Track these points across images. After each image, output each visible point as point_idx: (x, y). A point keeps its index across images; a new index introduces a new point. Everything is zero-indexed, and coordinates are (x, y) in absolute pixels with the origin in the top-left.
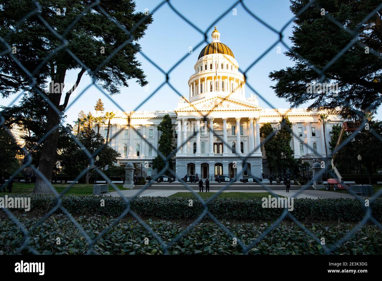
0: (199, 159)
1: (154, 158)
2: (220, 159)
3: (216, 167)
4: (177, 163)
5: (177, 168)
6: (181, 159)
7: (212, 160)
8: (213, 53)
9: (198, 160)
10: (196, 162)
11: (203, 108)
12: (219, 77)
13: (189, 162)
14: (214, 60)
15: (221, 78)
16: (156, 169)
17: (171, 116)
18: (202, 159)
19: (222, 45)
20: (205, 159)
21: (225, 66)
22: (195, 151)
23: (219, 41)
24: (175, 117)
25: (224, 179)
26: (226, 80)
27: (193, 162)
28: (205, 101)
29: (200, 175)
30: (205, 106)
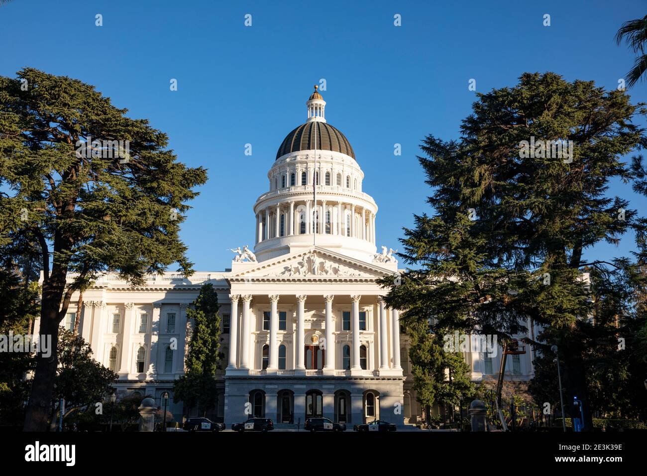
0: (274, 381)
1: (177, 378)
2: (316, 382)
3: (310, 397)
4: (227, 390)
5: (226, 401)
6: (237, 381)
7: (302, 384)
8: (309, 148)
9: (271, 384)
10: (267, 387)
11: (283, 273)
12: (320, 203)
13: (253, 387)
14: (311, 166)
15: (324, 204)
16: (181, 403)
17: (216, 286)
18: (280, 382)
19: (329, 128)
20: (286, 382)
21: (334, 179)
22: (266, 363)
23: (322, 119)
24: (225, 288)
25: (323, 426)
26: (335, 209)
27: (261, 387)
28: (289, 259)
29: (276, 415)
30: (287, 269)
